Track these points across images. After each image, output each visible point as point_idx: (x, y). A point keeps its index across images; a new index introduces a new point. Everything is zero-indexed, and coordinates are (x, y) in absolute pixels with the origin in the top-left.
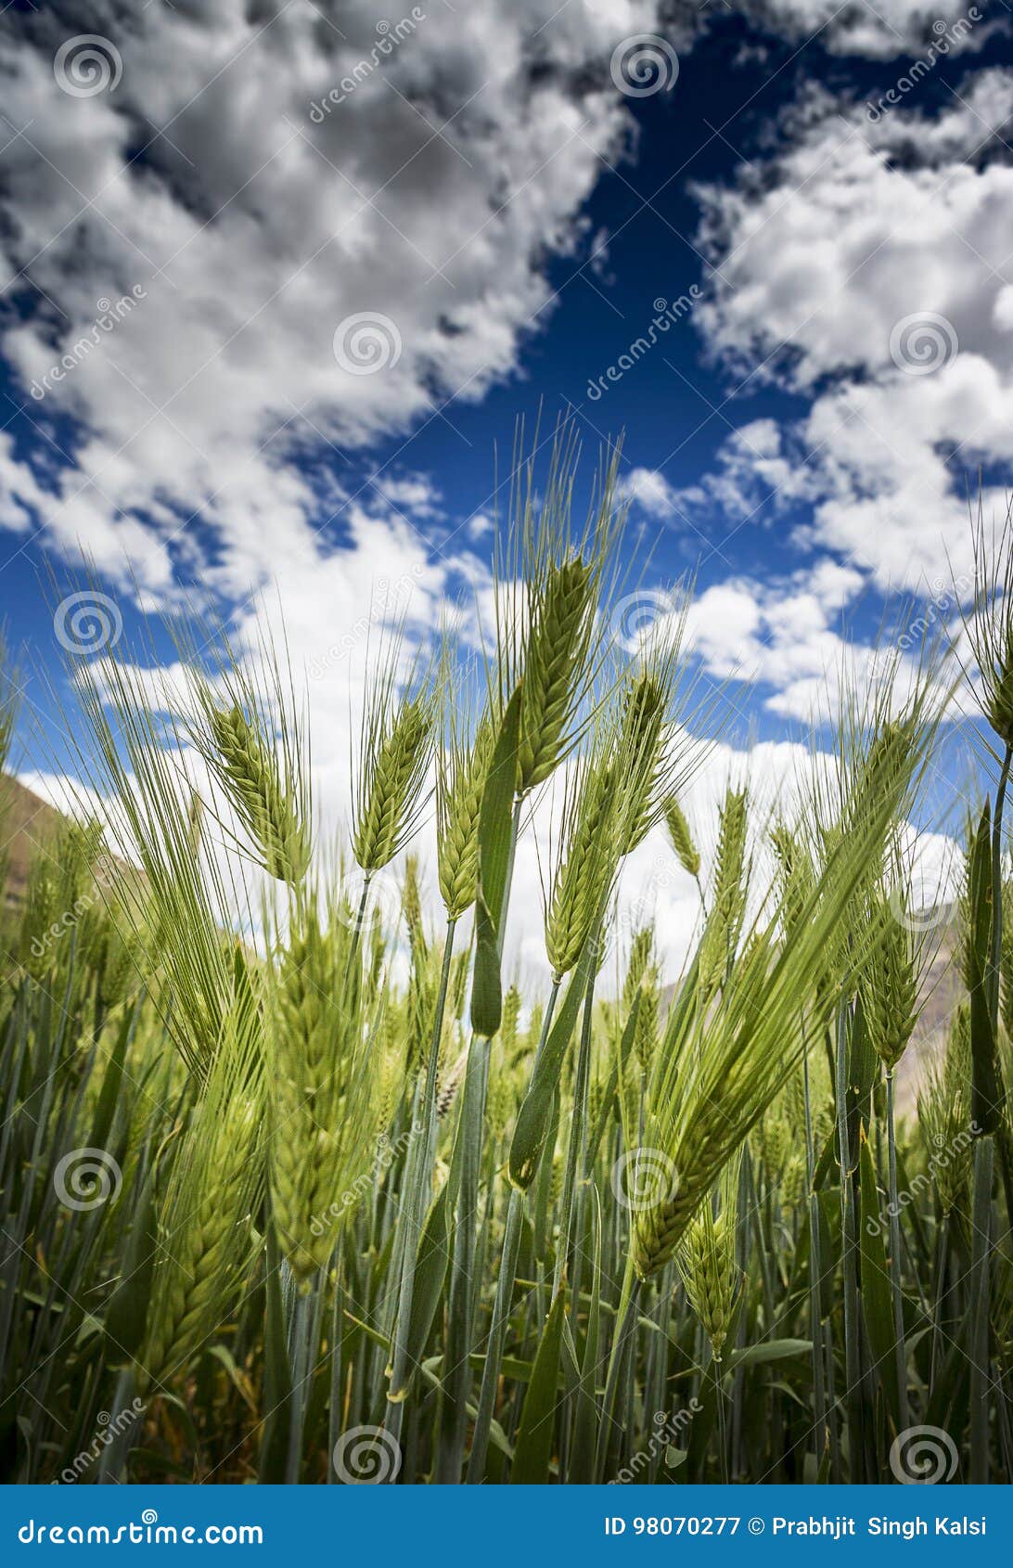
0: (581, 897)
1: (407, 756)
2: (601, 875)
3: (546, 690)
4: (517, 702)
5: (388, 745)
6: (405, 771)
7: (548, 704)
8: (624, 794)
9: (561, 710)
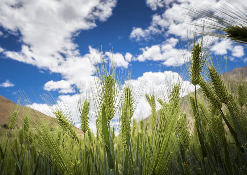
0: (125, 132)
1: (86, 110)
2: (128, 127)
3: (109, 102)
4: (104, 106)
5: (82, 109)
6: (86, 113)
7: (110, 104)
8: (129, 111)
9: (113, 104)
